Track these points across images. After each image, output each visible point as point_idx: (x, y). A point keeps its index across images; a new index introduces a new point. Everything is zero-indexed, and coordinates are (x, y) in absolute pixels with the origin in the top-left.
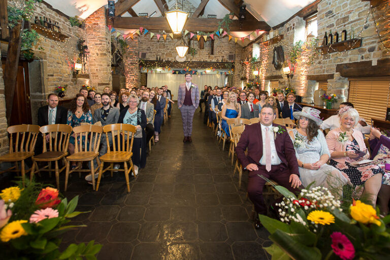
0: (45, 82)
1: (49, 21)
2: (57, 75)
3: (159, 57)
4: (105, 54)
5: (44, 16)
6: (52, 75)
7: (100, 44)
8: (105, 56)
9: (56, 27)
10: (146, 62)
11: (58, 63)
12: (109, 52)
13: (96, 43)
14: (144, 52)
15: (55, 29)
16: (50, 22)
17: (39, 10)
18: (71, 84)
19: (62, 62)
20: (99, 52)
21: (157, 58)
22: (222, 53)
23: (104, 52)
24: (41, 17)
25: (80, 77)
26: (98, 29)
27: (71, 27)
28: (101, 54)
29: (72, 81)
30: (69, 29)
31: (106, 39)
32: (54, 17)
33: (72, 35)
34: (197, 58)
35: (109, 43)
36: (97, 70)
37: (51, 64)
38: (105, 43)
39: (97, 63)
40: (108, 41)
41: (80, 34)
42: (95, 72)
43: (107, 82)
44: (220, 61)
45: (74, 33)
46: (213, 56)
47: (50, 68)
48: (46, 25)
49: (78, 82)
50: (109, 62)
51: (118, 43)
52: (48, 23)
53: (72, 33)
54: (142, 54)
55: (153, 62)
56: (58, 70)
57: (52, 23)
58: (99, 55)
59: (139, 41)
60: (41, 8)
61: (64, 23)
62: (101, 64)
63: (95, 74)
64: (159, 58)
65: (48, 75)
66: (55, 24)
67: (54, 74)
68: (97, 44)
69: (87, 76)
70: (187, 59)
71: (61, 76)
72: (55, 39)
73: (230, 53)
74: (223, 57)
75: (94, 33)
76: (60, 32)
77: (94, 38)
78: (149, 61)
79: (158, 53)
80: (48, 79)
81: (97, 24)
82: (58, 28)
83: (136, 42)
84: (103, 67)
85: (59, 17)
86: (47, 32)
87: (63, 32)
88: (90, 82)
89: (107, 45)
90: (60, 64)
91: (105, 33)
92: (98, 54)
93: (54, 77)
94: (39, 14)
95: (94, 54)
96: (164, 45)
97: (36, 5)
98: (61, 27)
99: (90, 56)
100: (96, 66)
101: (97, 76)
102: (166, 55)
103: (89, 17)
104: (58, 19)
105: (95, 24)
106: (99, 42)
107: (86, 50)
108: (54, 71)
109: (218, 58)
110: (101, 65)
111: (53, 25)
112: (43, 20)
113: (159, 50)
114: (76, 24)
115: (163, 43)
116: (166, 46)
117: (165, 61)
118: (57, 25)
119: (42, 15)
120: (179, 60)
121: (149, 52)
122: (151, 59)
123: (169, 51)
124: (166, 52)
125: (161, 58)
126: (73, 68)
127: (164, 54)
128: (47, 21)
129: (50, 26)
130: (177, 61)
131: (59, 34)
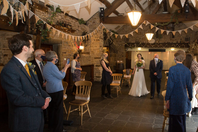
0: (60, 57)
1: (65, 22)
2: (69, 53)
3: (137, 40)
4: (99, 40)
5: (63, 20)
6: (65, 53)
9: (69, 25)
10: (129, 44)
11: (70, 46)
12: (101, 39)
15: (68, 27)
16: (66, 23)
17: (60, 17)
19: (72, 45)
22: (180, 37)
23: (98, 38)
24: (60, 21)
25: (83, 54)
26: (95, 25)
27: (79, 25)
28: (97, 40)
30: (78, 26)
32: (69, 20)
33: (79, 29)
34: (162, 41)
35: (101, 33)
36: (94, 49)
37: (65, 46)
40: (100, 32)
41: (84, 29)
43: (99, 57)
44: (179, 42)
45: (82, 28)
46: (174, 39)
47: (64, 48)
48: (63, 25)
50: (101, 45)
52: (64, 24)
54: (127, 39)
55: (133, 44)
56: (69, 49)
57: (67, 23)
60: (61, 16)
61: (75, 23)
63: (92, 52)
64: (137, 41)
65: (63, 53)
66: (69, 24)
67: (67, 52)
69: (88, 53)
70: (156, 41)
71: (71, 53)
73: (186, 36)
74: (181, 39)
75: (93, 28)
78: (131, 43)
79: (137, 38)
80: (63, 55)
81: (95, 22)
82: (71, 26)
84: (97, 48)
86: (64, 29)
87: (73, 28)
88: (90, 57)
89: (100, 35)
90: (71, 46)
92: (94, 40)
93: (66, 54)
94: (60, 19)
97: (58, 15)
98: (73, 25)
99: (91, 41)
100: (94, 47)
101: (94, 53)
103: (90, 19)
104: (71, 21)
105: (93, 22)
108: (66, 51)
109: (178, 40)
110: (96, 47)
111: (68, 25)
112: (61, 22)
113: (137, 36)
114: (83, 23)
115: (140, 31)
116: (142, 33)
117: (141, 43)
118: (70, 24)
119: (61, 20)
120: (150, 43)
121: (131, 38)
122: (132, 42)
123: (144, 36)
124: (142, 37)
125: (139, 41)
126: (79, 48)
127: (141, 38)
128: (64, 22)
129: (65, 25)
130: (149, 43)
131: (71, 29)
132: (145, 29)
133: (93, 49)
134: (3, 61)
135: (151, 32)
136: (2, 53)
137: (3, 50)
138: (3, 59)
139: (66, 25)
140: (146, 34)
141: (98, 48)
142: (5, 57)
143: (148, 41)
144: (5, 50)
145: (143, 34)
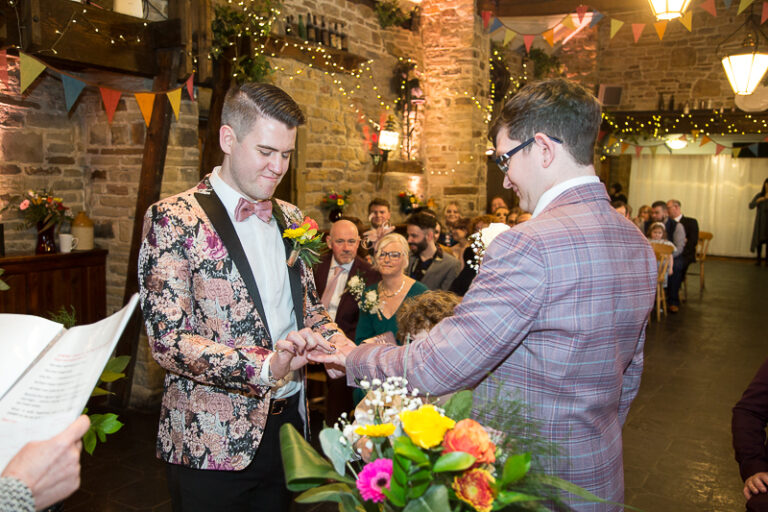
0: (298, 183)
1: (319, 22)
2: (332, 165)
3: (667, 98)
4: (468, 101)
5: (310, 10)
6: (318, 165)
7: (458, 71)
8: (466, 107)
9: (337, 35)
10: (620, 118)
11: (337, 132)
12: (482, 94)
13: (448, 67)
14: (617, 85)
15: (334, 44)
16: (323, 25)
18: (366, 189)
19: (349, 130)
20: (453, 96)
21: (661, 102)
23: (467, 94)
24: (300, 17)
25: (395, 170)
26: (454, 26)
27: (379, 31)
28: (459, 101)
29: (370, 179)
30: (375, 37)
31: (475, 54)
32: (335, 11)
33: (380, 52)
35: (482, 66)
36: (444, 148)
37: (316, 136)
38: (470, 67)
39: (443, 128)
40: (478, 61)
41: (403, 48)
42: (438, 153)
43: (470, 185)
45: (390, 47)
47: (315, 145)
48: (312, 35)
49: (385, 184)
50: (479, 124)
51: (523, 62)
52: (317, 30)
53: (382, 46)
54: (608, 90)
55: (645, 116)
56: (334, 149)
57: (327, 27)
58: (453, 103)
59: (600, 48)
61: (361, 21)
62: (457, 129)
63: (437, 159)
64: (666, 103)
65: (308, 165)
66: (336, 27)
67: (325, 162)
68: (446, 73)
69: (416, 167)
71: (342, 167)
72: (330, 69)
75: (442, 40)
76: (344, 49)
77: (442, 56)
78: (632, 114)
79: (668, 85)
80: (306, 174)
81: (453, 13)
82: (343, 37)
83: (590, 52)
84: (460, 140)
85: (350, 7)
86: (313, 52)
87: (354, 47)
88: (424, 184)
89: (476, 73)
90: (343, 133)
91: (471, 36)
92: (448, 101)
93: (323, 169)
94: (299, 9)
95: (437, 102)
96: (691, 54)
98: (351, 33)
99: (428, 108)
100: (443, 136)
101: (444, 167)
102: (698, 88)
104: (346, 15)
105: (445, 13)
106: (453, 66)
107: (415, 93)
108: (323, 155)
110: (456, 134)
111: (330, 33)
112: (305, 22)
113: (671, 74)
114: (395, 19)
115: (689, 45)
116: (698, 55)
117: (691, 112)
118: (340, 30)
119: (305, 10)
120: (746, 107)
121: (633, 84)
122: (640, 107)
123: (707, 73)
124: (697, 79)
125: (676, 103)
126: (375, 145)
127: (689, 86)
128: (315, 23)
129: (321, 36)
130: (738, 110)
131: (344, 53)
132: (716, 33)
133: (440, 146)
134: (88, 199)
135: (757, 44)
136: (86, 167)
137: (91, 155)
138: (89, 191)
139: (326, 35)
140: (725, 62)
141: (463, 143)
142: (97, 182)
143: (732, 96)
144: (95, 152)
145: (702, 59)
